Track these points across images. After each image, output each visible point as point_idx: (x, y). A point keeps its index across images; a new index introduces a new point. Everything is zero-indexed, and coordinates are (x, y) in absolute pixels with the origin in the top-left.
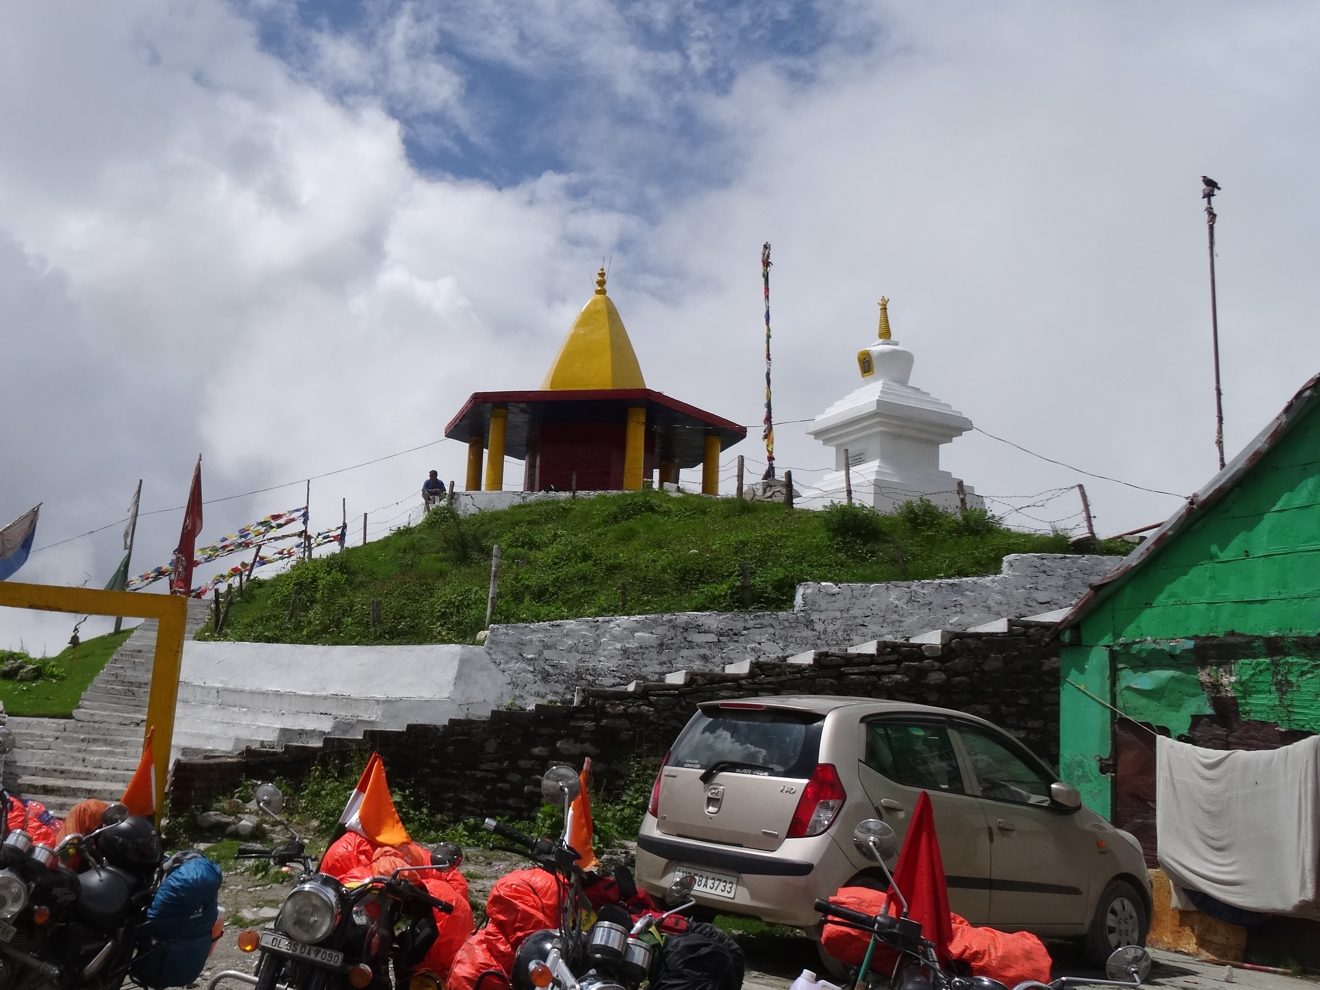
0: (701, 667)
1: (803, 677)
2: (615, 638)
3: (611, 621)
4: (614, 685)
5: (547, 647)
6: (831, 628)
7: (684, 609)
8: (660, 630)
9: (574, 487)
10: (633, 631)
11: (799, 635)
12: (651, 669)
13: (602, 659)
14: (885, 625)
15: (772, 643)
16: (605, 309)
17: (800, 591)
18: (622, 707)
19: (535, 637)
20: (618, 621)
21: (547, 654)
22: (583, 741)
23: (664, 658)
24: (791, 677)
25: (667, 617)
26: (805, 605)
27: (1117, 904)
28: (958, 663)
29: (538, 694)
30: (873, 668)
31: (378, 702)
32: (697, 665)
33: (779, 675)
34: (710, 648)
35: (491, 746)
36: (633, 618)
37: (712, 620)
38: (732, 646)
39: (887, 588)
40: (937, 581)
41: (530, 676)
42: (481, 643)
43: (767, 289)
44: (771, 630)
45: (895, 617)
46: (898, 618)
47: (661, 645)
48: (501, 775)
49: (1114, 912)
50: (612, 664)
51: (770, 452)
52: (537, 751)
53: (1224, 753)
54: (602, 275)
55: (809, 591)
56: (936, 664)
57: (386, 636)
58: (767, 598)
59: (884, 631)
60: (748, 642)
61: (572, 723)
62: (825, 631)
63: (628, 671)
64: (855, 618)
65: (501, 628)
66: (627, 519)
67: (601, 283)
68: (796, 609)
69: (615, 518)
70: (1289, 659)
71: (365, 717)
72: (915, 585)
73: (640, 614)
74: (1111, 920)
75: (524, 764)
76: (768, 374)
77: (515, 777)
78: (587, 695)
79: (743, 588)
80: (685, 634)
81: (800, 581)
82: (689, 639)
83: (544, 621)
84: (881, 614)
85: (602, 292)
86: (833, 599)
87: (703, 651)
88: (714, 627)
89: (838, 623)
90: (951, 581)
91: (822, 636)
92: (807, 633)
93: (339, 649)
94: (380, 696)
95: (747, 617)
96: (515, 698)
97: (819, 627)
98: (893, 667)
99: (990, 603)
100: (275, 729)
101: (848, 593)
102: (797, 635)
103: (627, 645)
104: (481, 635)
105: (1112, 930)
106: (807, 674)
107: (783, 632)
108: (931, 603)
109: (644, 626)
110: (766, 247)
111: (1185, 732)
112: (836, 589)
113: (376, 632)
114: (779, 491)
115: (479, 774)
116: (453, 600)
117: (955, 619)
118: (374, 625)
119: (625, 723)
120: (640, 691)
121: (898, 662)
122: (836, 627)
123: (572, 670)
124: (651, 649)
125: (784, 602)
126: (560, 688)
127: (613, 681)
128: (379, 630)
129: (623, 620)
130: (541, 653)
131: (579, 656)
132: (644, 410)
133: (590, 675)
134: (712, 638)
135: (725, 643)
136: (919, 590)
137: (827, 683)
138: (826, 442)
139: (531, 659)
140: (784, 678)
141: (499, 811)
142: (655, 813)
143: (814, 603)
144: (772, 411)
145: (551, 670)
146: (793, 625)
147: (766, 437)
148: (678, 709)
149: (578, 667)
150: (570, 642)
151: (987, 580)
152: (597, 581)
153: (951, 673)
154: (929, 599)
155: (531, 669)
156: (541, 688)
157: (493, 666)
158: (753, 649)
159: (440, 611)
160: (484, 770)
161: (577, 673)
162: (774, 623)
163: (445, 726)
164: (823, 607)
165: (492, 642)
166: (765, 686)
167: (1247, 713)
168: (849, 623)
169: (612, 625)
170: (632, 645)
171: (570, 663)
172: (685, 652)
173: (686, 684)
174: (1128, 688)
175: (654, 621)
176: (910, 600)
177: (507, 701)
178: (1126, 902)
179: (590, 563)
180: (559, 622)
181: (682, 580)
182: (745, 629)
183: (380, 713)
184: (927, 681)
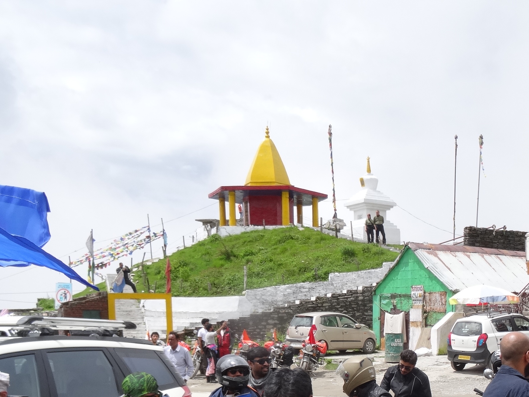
0: (305, 298)
1: (329, 300)
2: (281, 292)
3: (280, 287)
4: (282, 304)
5: (263, 295)
6: (338, 285)
7: (299, 282)
8: (293, 289)
9: (264, 223)
10: (286, 289)
11: (330, 288)
12: (291, 299)
13: (278, 297)
14: (352, 284)
15: (323, 290)
16: (270, 145)
17: (330, 276)
18: (284, 311)
19: (259, 293)
20: (282, 287)
21: (263, 297)
22: (275, 320)
23: (295, 296)
24: (326, 300)
25: (295, 285)
26: (331, 279)
27: (368, 343)
28: (366, 294)
29: (261, 308)
30: (346, 297)
31: (217, 313)
32: (304, 298)
33: (323, 300)
34: (307, 293)
35: (251, 323)
36: (286, 286)
37: (307, 285)
38: (312, 292)
39: (352, 274)
40: (365, 271)
41: (259, 303)
42: (244, 295)
43: (331, 145)
44: (322, 287)
45: (355, 281)
46: (355, 282)
47: (294, 293)
48: (255, 330)
49: (368, 344)
50: (281, 299)
51: (335, 208)
52: (263, 323)
53: (393, 315)
54: (267, 129)
55: (332, 276)
56: (361, 295)
57: (215, 294)
58: (322, 277)
59: (352, 285)
60: (316, 290)
61: (272, 316)
62: (337, 286)
63: (285, 300)
64: (344, 282)
65: (249, 291)
66: (284, 242)
67: (267, 133)
68: (329, 281)
69: (280, 242)
70: (402, 298)
71: (214, 318)
72: (359, 272)
73: (288, 284)
74: (367, 345)
75: (260, 327)
76: (333, 178)
77: (258, 330)
78: (275, 308)
79: (316, 275)
80: (300, 289)
81: (331, 272)
82: (301, 291)
83: (261, 288)
84: (351, 281)
85: (268, 137)
86: (338, 277)
87: (305, 294)
88: (307, 287)
89: (340, 284)
90: (369, 271)
91: (336, 288)
92: (332, 287)
93: (201, 298)
94: (216, 311)
95: (316, 284)
96: (256, 309)
97: (335, 285)
98: (351, 296)
99: (379, 276)
100: (188, 323)
101: (342, 276)
102: (329, 288)
103: (285, 293)
104: (244, 292)
105: (367, 347)
106: (330, 299)
107: (326, 287)
108: (363, 277)
109: (289, 288)
110: (330, 126)
111: (390, 312)
112: (339, 275)
113: (211, 292)
114: (338, 223)
115: (249, 330)
116: (231, 278)
117: (370, 281)
118: (210, 290)
119: (285, 315)
120: (288, 306)
121: (352, 295)
122: (339, 285)
123: (270, 301)
124: (291, 294)
125: (327, 278)
126: (267, 306)
127: (281, 303)
128: (212, 292)
129: (283, 287)
130: (261, 297)
131: (272, 297)
132: (288, 192)
133: (275, 302)
134: (307, 290)
135: (310, 291)
136: (360, 274)
137: (335, 301)
138: (351, 209)
139: (259, 299)
140: (324, 301)
141: (255, 339)
142: (288, 335)
143: (333, 279)
144: (335, 192)
145: (264, 301)
146: (328, 285)
147: (333, 202)
148: (298, 310)
149: (272, 300)
150: (269, 294)
151: (378, 270)
152: (275, 270)
153: (364, 297)
154: (363, 276)
155: (259, 301)
156: (262, 306)
157: (248, 301)
158: (318, 292)
159: (227, 282)
160: (250, 329)
161: (272, 302)
162: (324, 285)
163: (238, 319)
164: (336, 280)
165: (247, 295)
166: (320, 303)
167: (397, 308)
168: (343, 284)
169: (280, 288)
170: (286, 293)
171: (269, 299)
172: (300, 294)
173: (300, 304)
174: (382, 303)
175: (291, 286)
176: (358, 277)
177: (253, 311)
178: (370, 342)
179: (272, 262)
180: (265, 288)
181: (300, 271)
182: (316, 287)
183: (218, 316)
184: (359, 299)
